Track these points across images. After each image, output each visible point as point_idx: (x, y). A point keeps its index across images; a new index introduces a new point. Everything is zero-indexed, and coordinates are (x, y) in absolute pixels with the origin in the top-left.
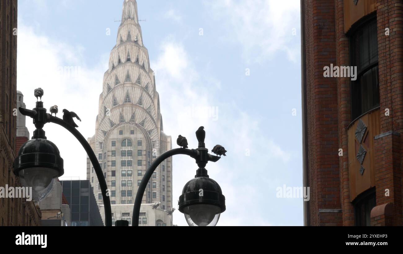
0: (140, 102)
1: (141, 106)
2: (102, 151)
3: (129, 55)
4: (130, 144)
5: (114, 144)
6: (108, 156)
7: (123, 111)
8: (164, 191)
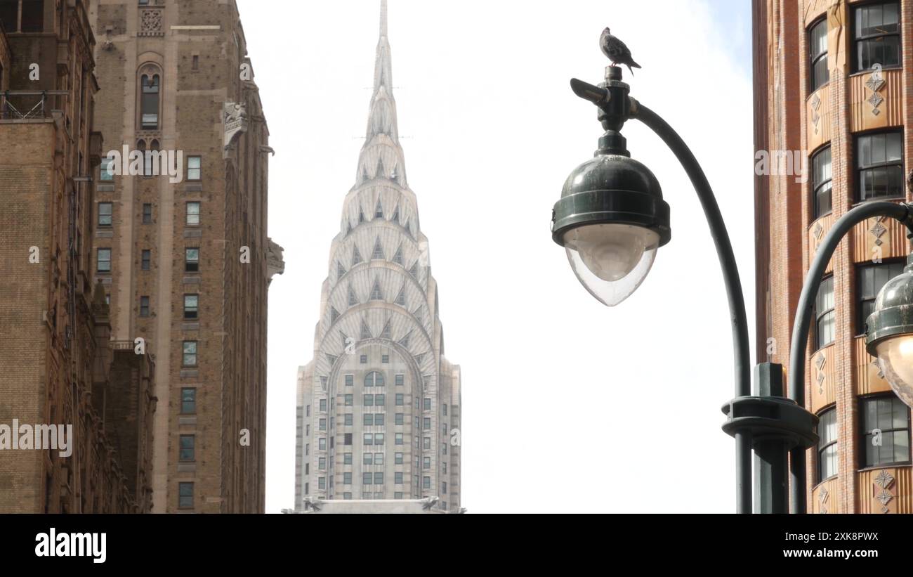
0: (401, 300)
1: (403, 306)
2: (328, 394)
3: (379, 207)
4: (381, 381)
5: (349, 381)
6: (339, 404)
7: (367, 316)
8: (446, 473)
